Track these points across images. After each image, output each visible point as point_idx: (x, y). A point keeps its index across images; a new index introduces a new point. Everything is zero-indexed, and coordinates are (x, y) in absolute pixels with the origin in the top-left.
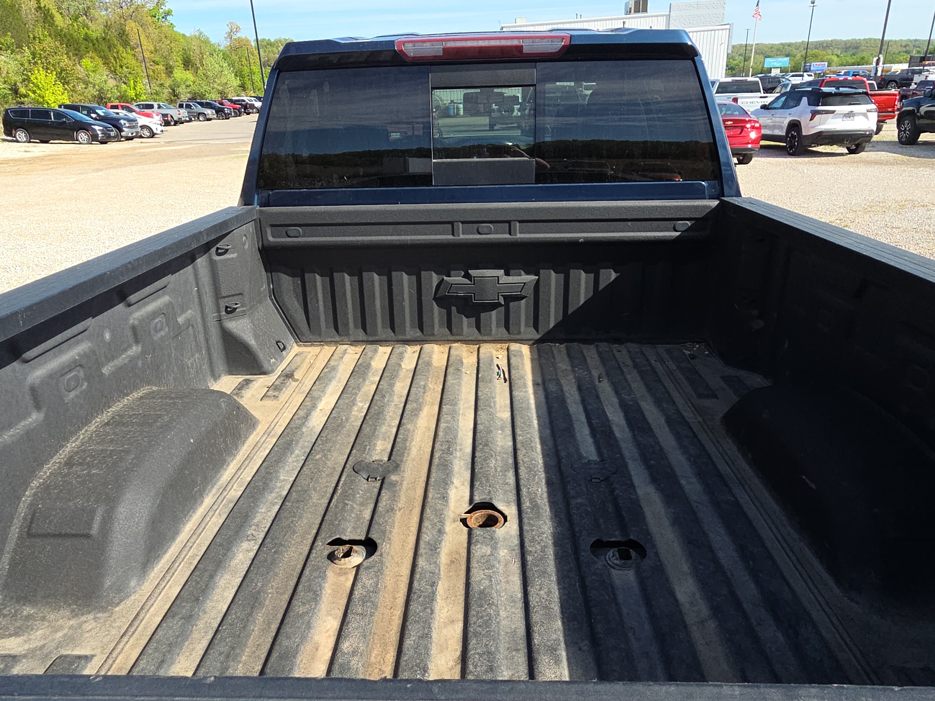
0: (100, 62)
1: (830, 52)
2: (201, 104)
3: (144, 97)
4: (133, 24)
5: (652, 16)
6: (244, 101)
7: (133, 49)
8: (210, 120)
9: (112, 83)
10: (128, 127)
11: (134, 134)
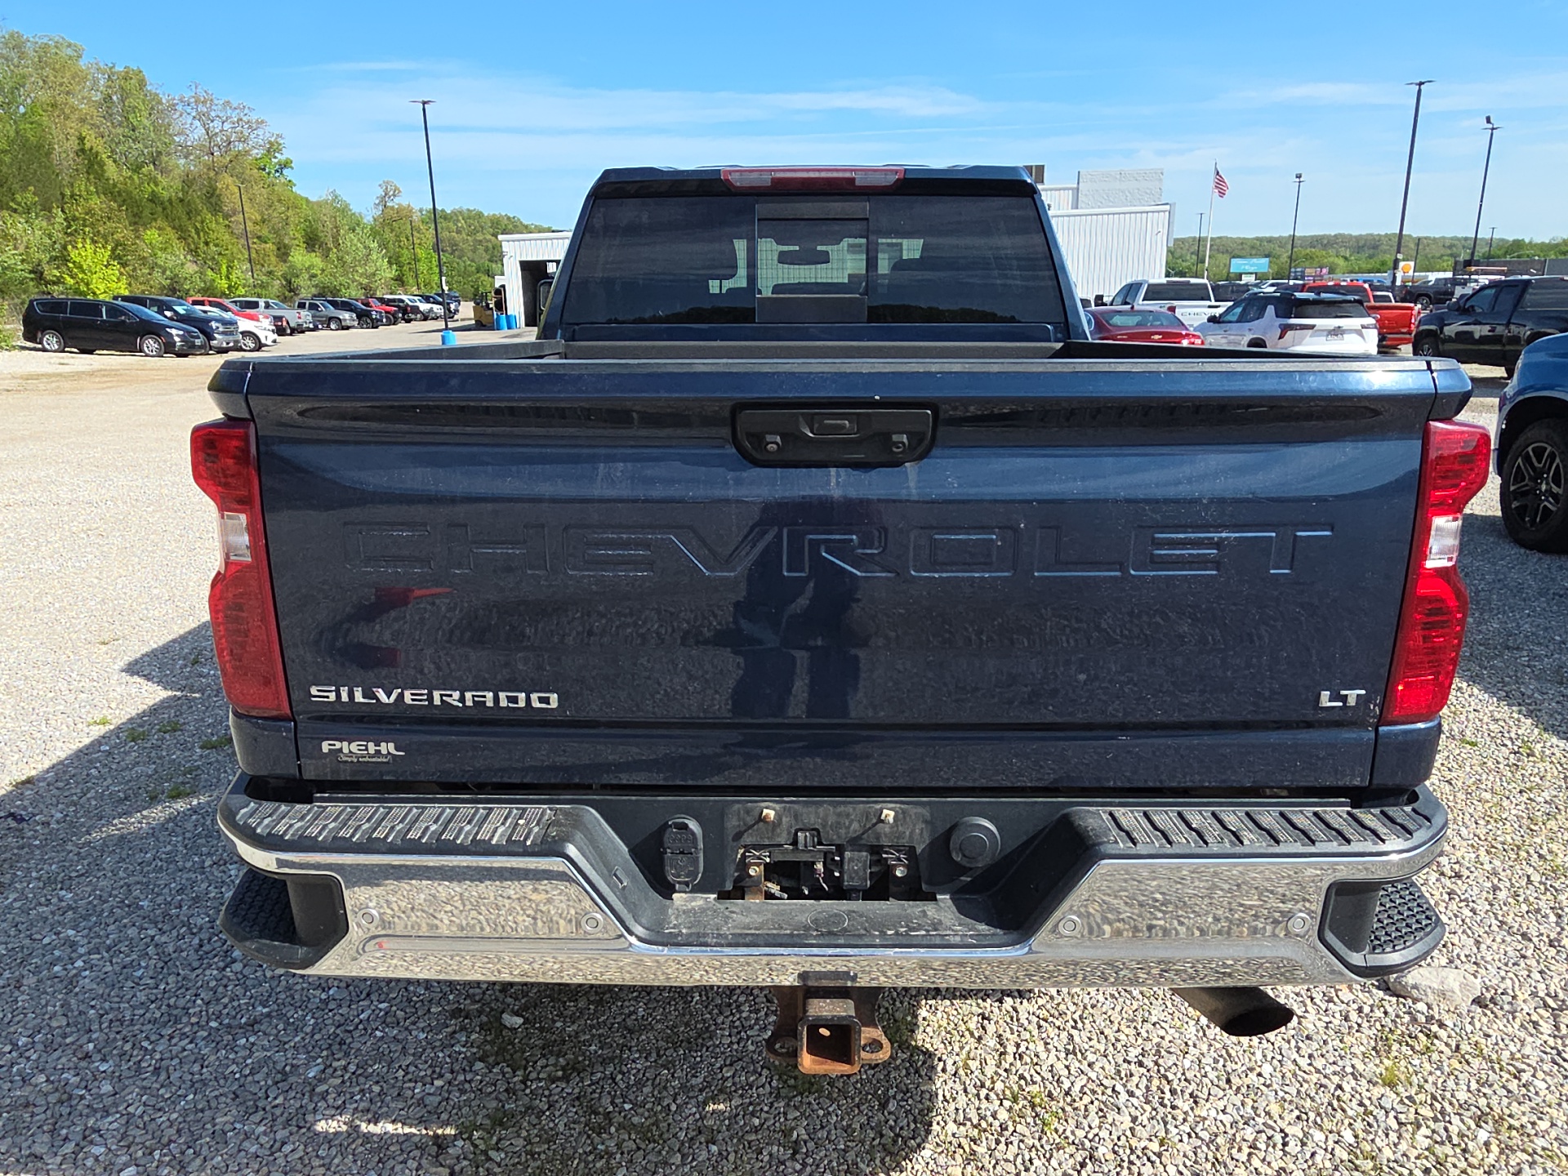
0: (172, 234)
1: (1332, 252)
2: (334, 304)
3: (241, 291)
4: (230, 180)
5: (1051, 190)
6: (403, 301)
7: (227, 216)
8: (348, 328)
9: (191, 268)
10: (223, 333)
11: (231, 344)
